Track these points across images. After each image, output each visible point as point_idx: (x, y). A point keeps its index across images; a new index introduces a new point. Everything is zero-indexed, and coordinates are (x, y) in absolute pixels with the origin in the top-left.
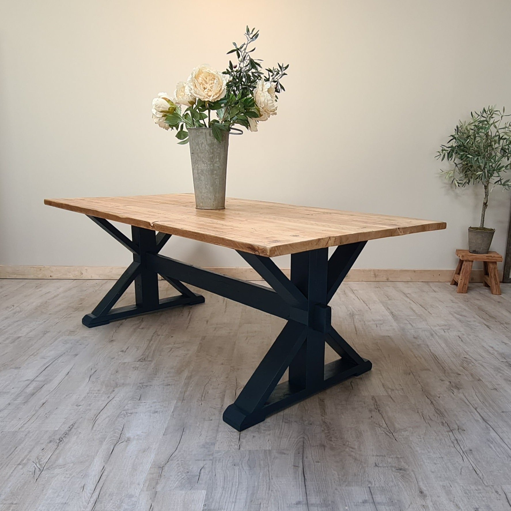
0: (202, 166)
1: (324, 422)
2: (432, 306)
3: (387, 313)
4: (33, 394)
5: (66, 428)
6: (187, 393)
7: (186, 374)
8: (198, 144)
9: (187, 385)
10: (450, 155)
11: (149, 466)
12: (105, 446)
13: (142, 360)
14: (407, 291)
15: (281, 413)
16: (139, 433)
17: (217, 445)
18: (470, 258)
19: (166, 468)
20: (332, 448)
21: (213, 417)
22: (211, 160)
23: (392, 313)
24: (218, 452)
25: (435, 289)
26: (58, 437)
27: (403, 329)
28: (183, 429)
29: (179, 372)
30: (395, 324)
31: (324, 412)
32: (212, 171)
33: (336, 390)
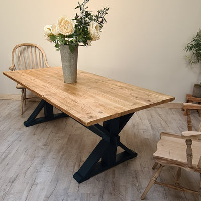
0: (66, 64)
1: (113, 182)
2: (170, 122)
3: (149, 125)
4: (4, 159)
5: (14, 177)
6: (61, 163)
7: (61, 153)
8: (64, 53)
9: (61, 159)
10: (191, 49)
11: (43, 197)
12: (29, 186)
13: (45, 145)
14: (161, 113)
15: (96, 176)
16: (41, 181)
17: (70, 190)
18: (192, 100)
19: (50, 199)
20: (114, 195)
21: (70, 176)
22: (70, 61)
23: (151, 125)
24: (70, 193)
25: (174, 112)
26: (12, 180)
27: (155, 135)
28: (57, 180)
29: (59, 152)
30: (151, 132)
31: (113, 177)
32: (70, 66)
33: (120, 166)
